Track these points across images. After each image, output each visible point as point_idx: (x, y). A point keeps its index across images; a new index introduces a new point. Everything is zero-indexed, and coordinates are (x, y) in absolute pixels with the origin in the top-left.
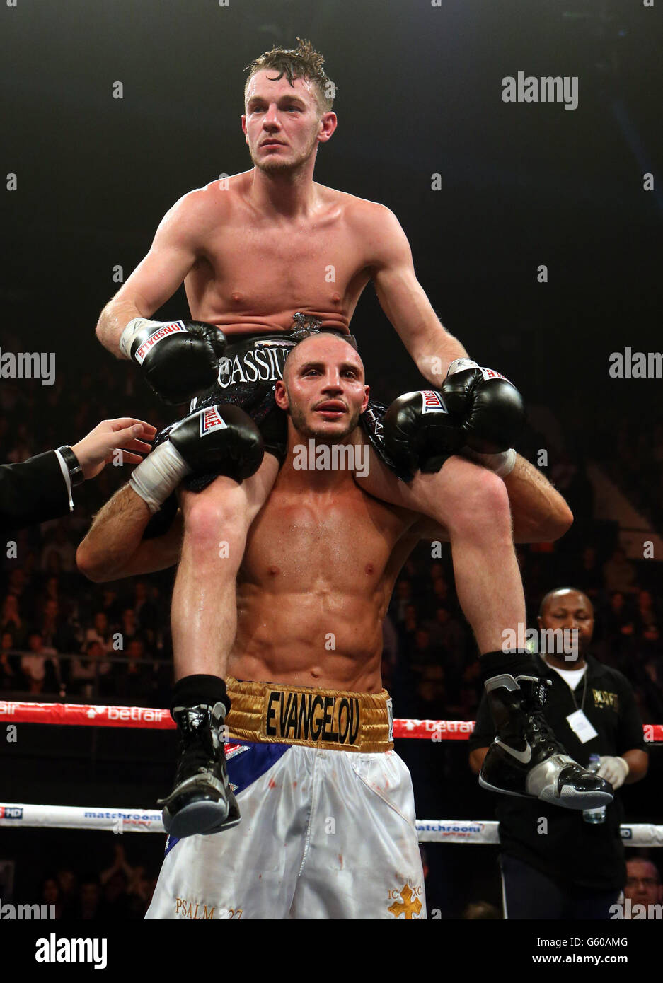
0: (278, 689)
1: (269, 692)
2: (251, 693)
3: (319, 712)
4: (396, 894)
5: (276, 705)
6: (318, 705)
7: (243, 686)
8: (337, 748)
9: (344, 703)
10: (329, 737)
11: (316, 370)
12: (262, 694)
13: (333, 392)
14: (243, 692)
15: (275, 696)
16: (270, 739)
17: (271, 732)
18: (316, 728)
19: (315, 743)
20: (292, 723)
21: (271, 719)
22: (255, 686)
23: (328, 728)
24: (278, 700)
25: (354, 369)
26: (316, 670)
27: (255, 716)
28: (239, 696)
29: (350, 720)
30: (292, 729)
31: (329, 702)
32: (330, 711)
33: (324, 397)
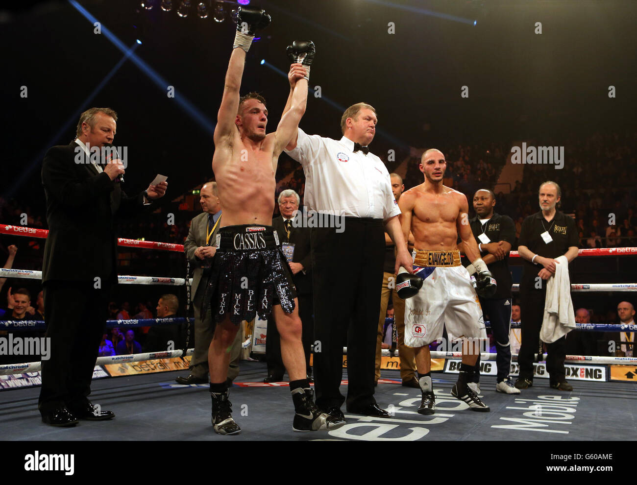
0: (431, 252)
1: (428, 253)
2: (423, 254)
5: (431, 257)
6: (442, 256)
7: (421, 252)
8: (448, 266)
9: (449, 254)
10: (446, 264)
11: (431, 162)
12: (426, 254)
13: (438, 169)
14: (421, 254)
15: (430, 254)
16: (430, 266)
17: (430, 264)
18: (442, 262)
20: (436, 261)
21: (430, 260)
22: (424, 252)
23: (445, 261)
25: (443, 160)
26: (442, 243)
27: (425, 260)
28: (420, 255)
29: (451, 259)
31: (445, 254)
32: (445, 257)
33: (435, 170)
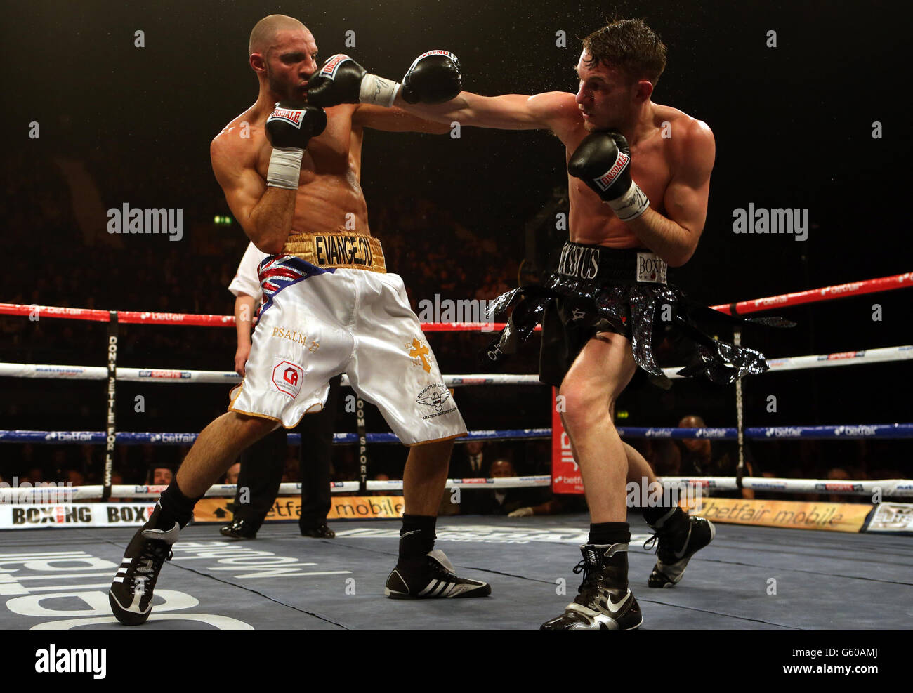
1: (314, 237)
2: (302, 240)
3: (349, 247)
4: (409, 345)
5: (321, 245)
6: (347, 242)
8: (363, 268)
9: (361, 241)
10: (359, 262)
12: (310, 240)
15: (319, 239)
17: (321, 262)
18: (349, 256)
19: (350, 266)
20: (334, 254)
21: (320, 254)
23: (357, 255)
24: (322, 241)
27: (307, 254)
29: (367, 252)
30: (335, 258)
31: (353, 240)
32: (355, 245)
